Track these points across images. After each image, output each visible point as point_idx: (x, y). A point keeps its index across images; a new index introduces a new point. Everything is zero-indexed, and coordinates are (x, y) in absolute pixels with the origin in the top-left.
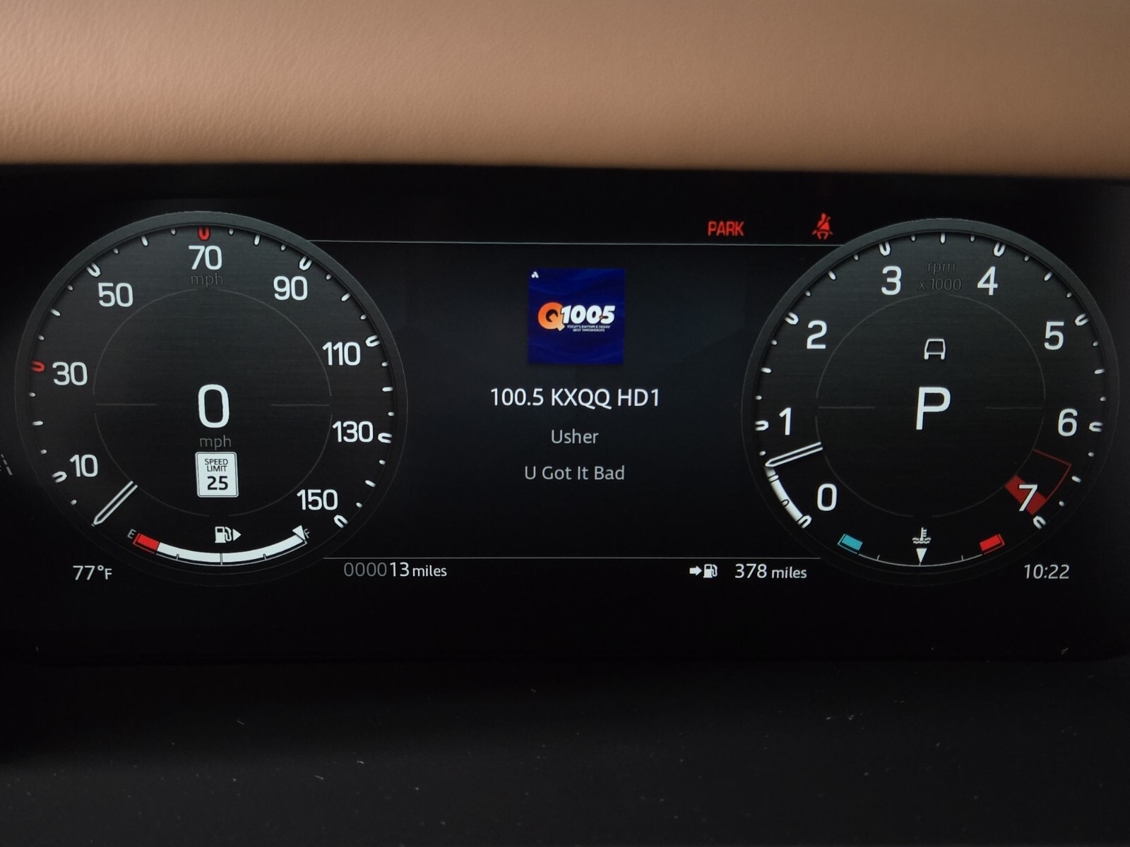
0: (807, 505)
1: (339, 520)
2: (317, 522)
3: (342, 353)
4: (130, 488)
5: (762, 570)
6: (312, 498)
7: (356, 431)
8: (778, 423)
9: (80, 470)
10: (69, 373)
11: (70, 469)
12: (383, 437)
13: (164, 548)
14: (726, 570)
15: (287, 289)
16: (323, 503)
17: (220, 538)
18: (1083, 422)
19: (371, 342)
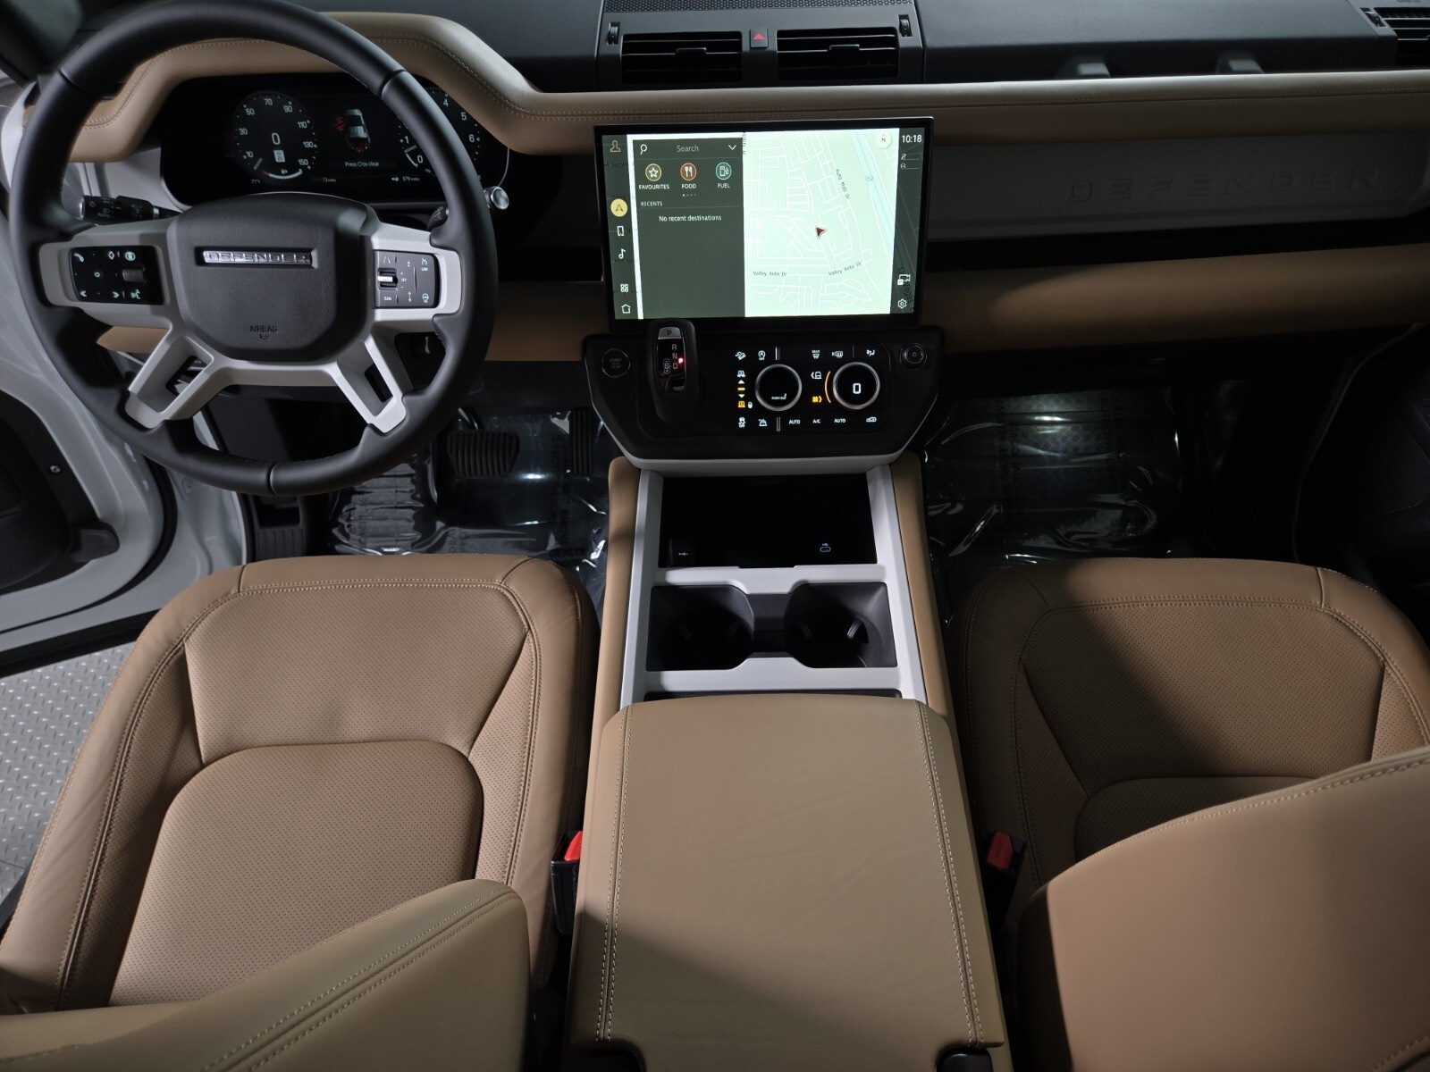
0: (416, 162)
1: (309, 167)
2: (304, 168)
3: (302, 125)
4: (260, 160)
5: (409, 178)
6: (303, 162)
7: (308, 144)
8: (405, 140)
9: (249, 156)
10: (243, 131)
11: (246, 155)
12: (315, 146)
13: (271, 175)
14: (401, 179)
15: (288, 109)
16: (304, 163)
17: (283, 172)
18: (475, 138)
19: (308, 122)
